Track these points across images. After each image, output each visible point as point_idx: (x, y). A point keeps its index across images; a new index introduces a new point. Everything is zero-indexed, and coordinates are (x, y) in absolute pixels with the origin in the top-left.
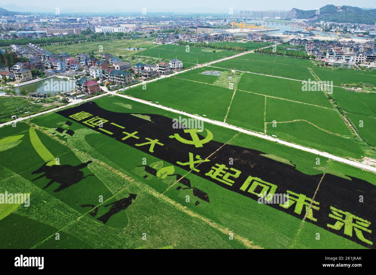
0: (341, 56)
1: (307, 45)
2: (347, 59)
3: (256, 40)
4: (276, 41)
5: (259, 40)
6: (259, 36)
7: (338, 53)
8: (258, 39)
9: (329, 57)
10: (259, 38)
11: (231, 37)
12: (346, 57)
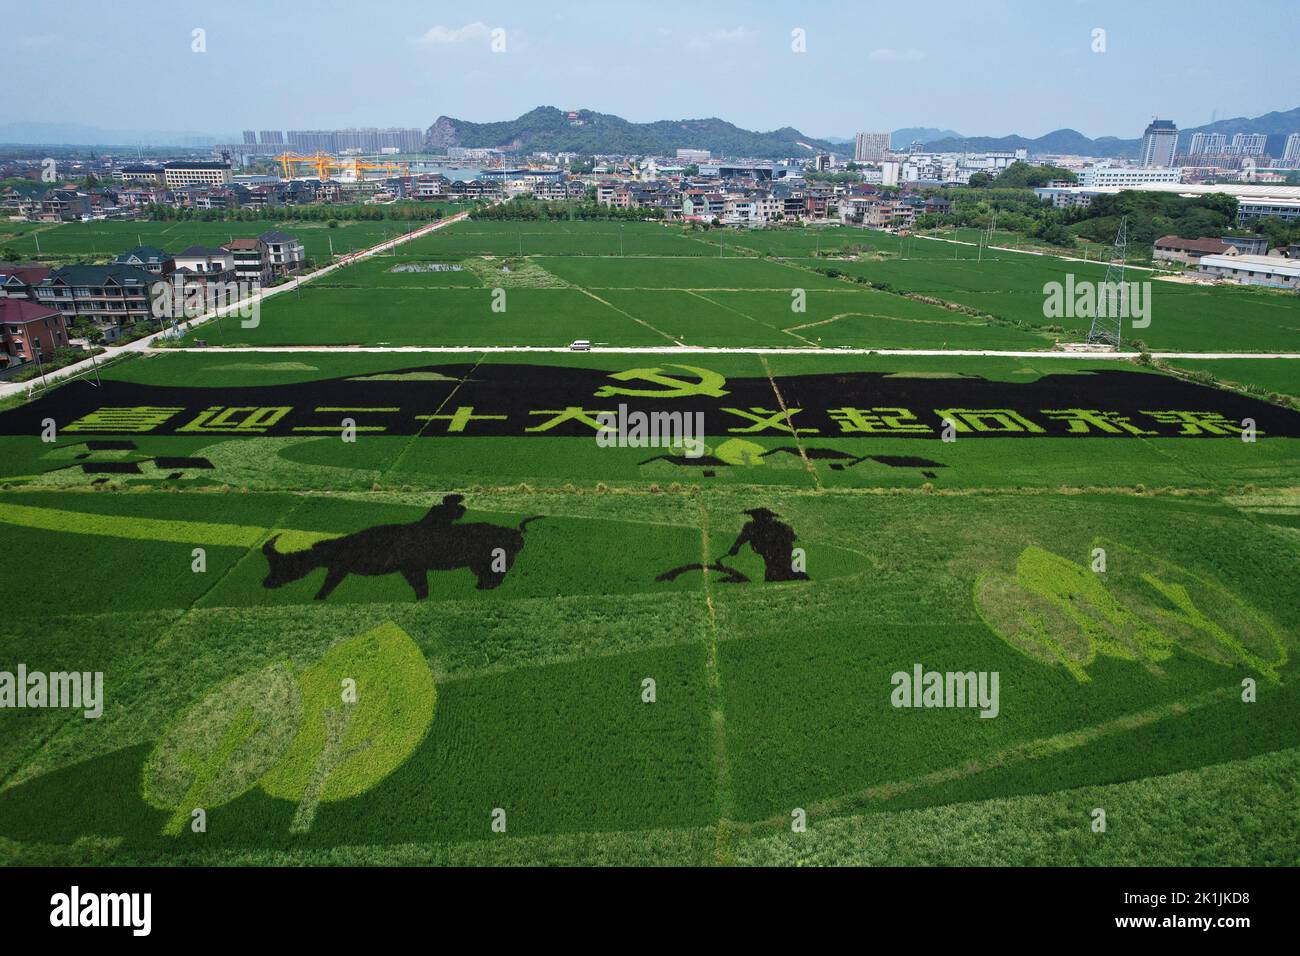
0: (721, 208)
1: (604, 193)
2: (743, 213)
3: (422, 194)
4: (490, 192)
5: (434, 193)
6: (431, 182)
7: (712, 200)
8: (431, 192)
9: (695, 210)
10: (431, 186)
11: (333, 188)
12: (738, 206)
